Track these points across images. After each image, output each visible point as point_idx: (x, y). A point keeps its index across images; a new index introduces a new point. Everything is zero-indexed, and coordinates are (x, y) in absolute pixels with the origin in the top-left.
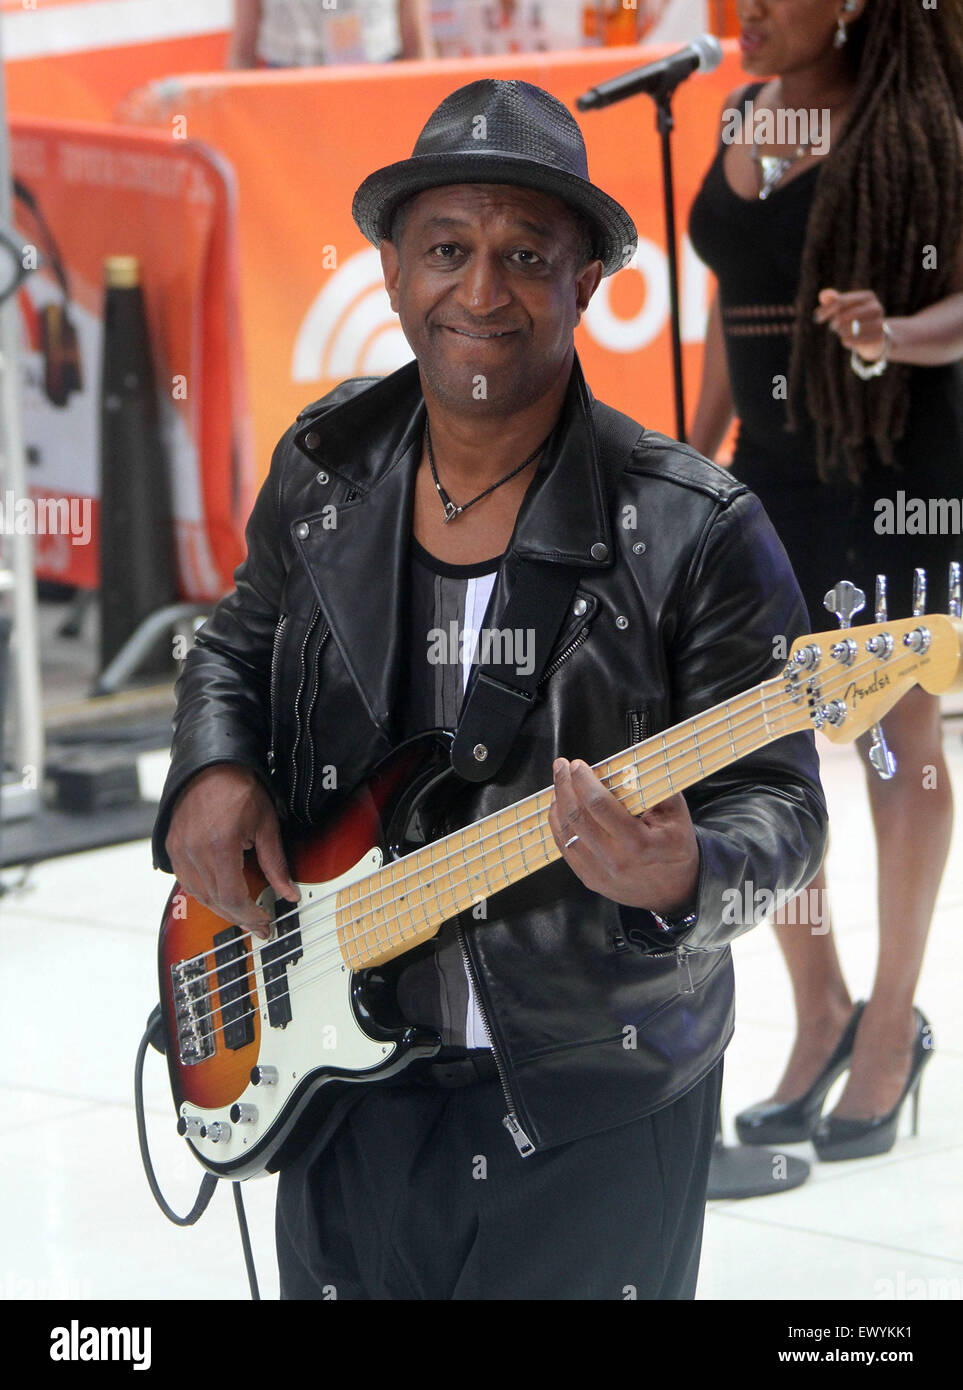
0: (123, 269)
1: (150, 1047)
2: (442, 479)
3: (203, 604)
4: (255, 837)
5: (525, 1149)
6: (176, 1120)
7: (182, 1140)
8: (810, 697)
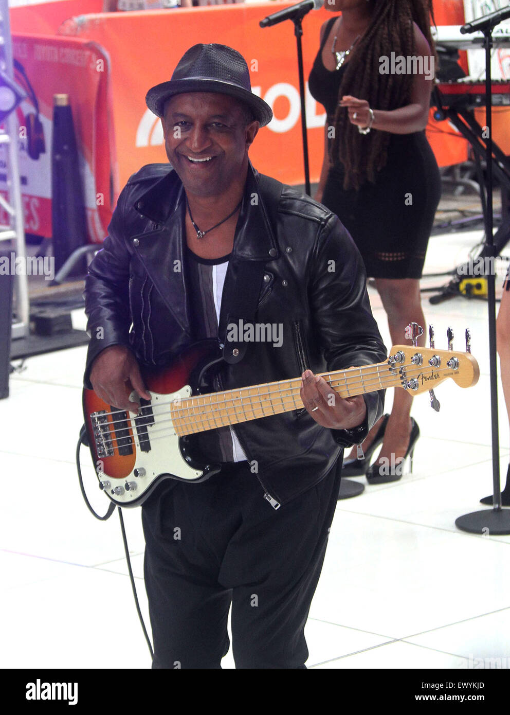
0: (62, 99)
1: (82, 445)
2: (194, 220)
3: (98, 244)
4: (129, 375)
5: (276, 506)
6: (99, 483)
7: (102, 491)
8: (401, 375)
